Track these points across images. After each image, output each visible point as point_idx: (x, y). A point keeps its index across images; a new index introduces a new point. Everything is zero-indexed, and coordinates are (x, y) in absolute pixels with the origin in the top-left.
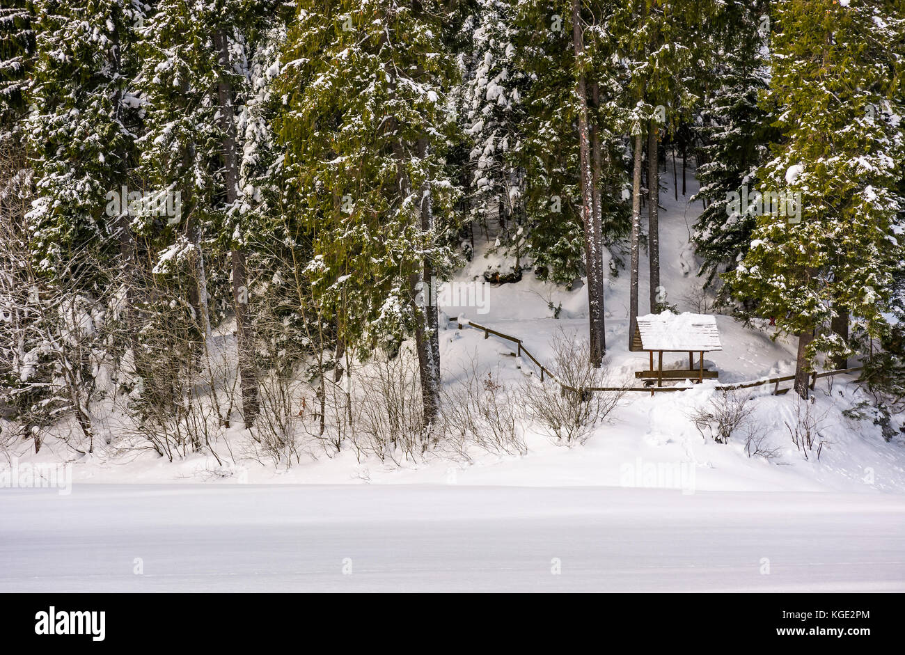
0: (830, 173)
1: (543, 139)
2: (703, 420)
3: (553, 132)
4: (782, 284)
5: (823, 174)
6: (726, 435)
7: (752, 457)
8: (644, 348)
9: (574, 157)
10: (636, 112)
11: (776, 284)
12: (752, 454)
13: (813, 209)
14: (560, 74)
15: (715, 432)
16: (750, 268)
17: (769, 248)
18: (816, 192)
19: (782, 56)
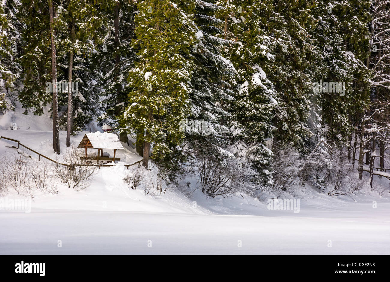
0: (168, 77)
1: (37, 53)
2: (127, 180)
3: (41, 51)
4: (145, 122)
5: (165, 77)
6: (135, 185)
7: (146, 195)
8: (94, 147)
9: (50, 62)
10: (77, 44)
11: (142, 121)
12: (146, 194)
13: (160, 91)
14: (43, 25)
15: (132, 185)
16: (132, 114)
17: (141, 107)
18: (162, 84)
19: (144, 26)
